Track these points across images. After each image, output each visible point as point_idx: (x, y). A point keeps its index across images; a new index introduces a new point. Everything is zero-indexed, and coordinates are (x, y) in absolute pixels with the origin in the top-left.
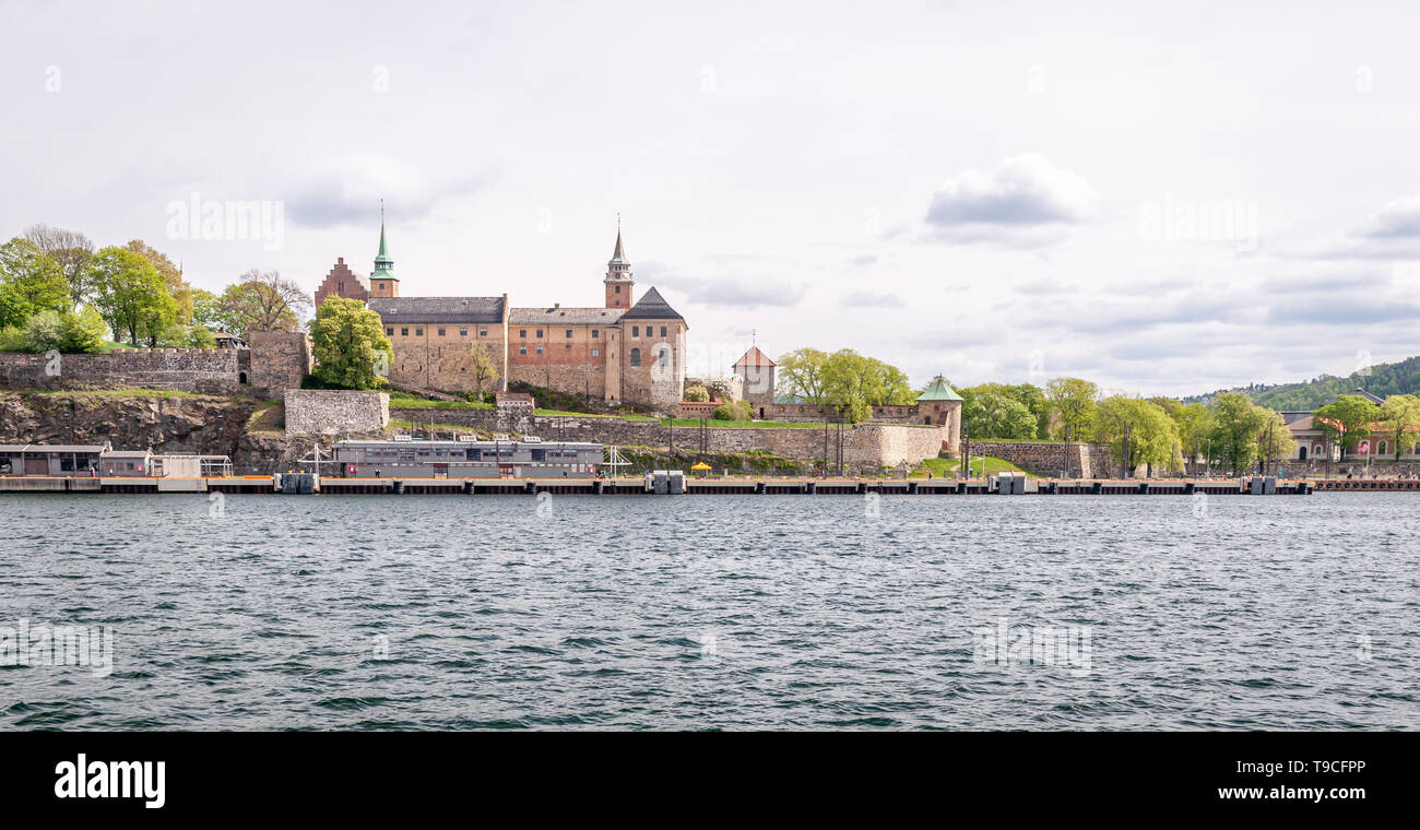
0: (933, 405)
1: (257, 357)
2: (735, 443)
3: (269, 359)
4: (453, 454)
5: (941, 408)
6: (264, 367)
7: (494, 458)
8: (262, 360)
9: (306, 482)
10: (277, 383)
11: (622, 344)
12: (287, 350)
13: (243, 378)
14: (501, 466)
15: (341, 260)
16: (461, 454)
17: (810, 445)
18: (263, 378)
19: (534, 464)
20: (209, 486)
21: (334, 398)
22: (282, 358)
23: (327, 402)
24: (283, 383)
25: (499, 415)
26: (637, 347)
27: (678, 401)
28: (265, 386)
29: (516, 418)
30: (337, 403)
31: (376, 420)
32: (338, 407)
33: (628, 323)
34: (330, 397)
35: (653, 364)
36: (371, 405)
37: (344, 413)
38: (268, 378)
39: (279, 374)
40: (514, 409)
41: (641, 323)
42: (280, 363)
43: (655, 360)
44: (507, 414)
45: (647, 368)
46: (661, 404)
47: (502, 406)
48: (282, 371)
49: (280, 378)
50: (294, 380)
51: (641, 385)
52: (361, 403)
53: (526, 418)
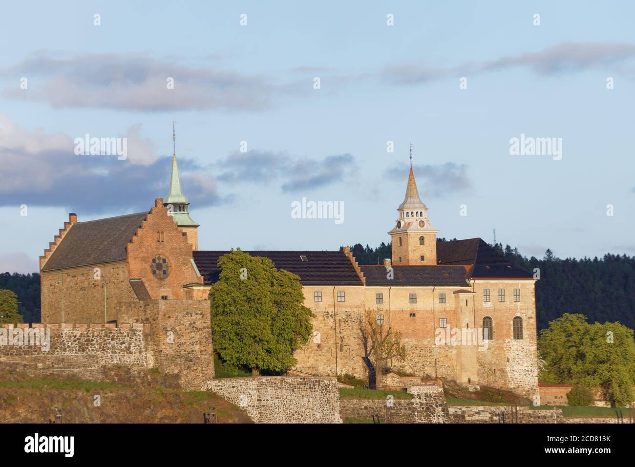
6: (174, 347)
11: (474, 312)
12: (198, 324)
18: (173, 360)
21: (301, 386)
22: (193, 334)
23: (295, 390)
24: (195, 368)
25: (415, 406)
26: (489, 315)
27: (536, 384)
28: (176, 372)
29: (432, 409)
30: (304, 393)
31: (336, 414)
32: (305, 399)
33: (479, 284)
34: (298, 384)
35: (508, 336)
36: (332, 395)
37: (311, 406)
38: (178, 361)
39: (189, 355)
40: (427, 396)
41: (492, 284)
42: (191, 341)
43: (509, 332)
44: (422, 404)
45: (501, 341)
46: (518, 387)
47: (416, 393)
48: (193, 351)
49: (191, 361)
50: (208, 364)
51: (495, 364)
52: (323, 392)
53: (440, 409)
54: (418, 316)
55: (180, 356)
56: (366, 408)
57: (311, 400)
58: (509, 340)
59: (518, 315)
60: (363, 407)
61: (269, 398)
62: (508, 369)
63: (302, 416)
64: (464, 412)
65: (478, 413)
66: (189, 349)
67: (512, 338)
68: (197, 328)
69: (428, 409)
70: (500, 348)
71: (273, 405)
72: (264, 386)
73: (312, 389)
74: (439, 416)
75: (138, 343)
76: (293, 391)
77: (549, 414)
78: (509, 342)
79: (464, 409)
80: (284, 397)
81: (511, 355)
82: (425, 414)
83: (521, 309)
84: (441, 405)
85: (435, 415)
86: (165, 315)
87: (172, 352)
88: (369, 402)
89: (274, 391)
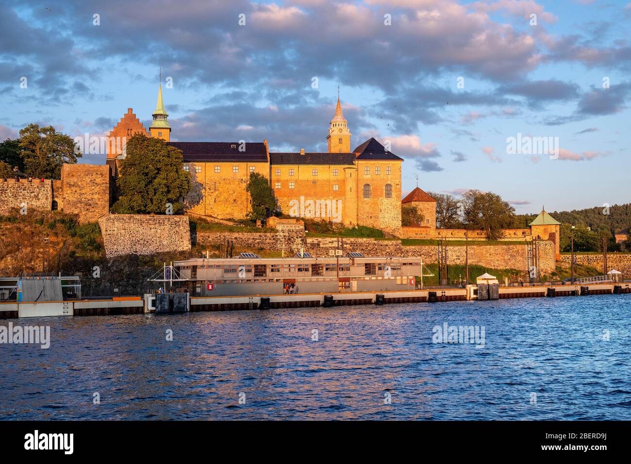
0: (542, 228)
1: (70, 186)
2: (455, 258)
3: (81, 188)
4: (299, 270)
5: (549, 230)
6: (76, 195)
7: (335, 273)
8: (74, 189)
9: (180, 302)
10: (87, 210)
11: (358, 181)
12: (98, 181)
13: (54, 205)
14: (341, 280)
15: (130, 110)
16: (307, 270)
17: (506, 257)
18: (75, 204)
19: (367, 278)
20: (74, 310)
21: (150, 222)
22: (93, 187)
23: (144, 224)
24: (93, 210)
25: (279, 237)
26: (368, 183)
27: (400, 225)
28: (76, 212)
29: (292, 239)
30: (152, 226)
31: (185, 241)
32: (153, 230)
33: (362, 164)
34: (146, 220)
35: (381, 196)
36: (181, 228)
37: (158, 235)
38: (79, 205)
39: (89, 201)
40: (290, 231)
41: (371, 164)
42: (91, 192)
43: (382, 193)
44: (285, 236)
45: (376, 199)
46: (387, 227)
47: (280, 229)
48: (92, 199)
49: (90, 205)
50: (104, 207)
51: (371, 213)
52: (173, 225)
53: (300, 239)
54: (318, 183)
55: (81, 202)
56: (236, 238)
57: (159, 231)
58: (382, 198)
59: (389, 183)
60: (234, 238)
61: (116, 229)
62: (380, 216)
63: (148, 242)
64: (319, 242)
65: (332, 242)
66: (89, 197)
67: (384, 197)
68: (96, 184)
69: (289, 239)
70: (376, 204)
71: (119, 234)
72: (111, 221)
73: (161, 223)
74: (298, 244)
75: (45, 192)
76: (141, 224)
77: (391, 243)
78: (382, 200)
79: (320, 239)
80: (131, 229)
81: (383, 208)
82: (286, 243)
83: (391, 180)
84: (300, 237)
85: (295, 243)
86: (69, 174)
87: (75, 200)
88: (239, 235)
89: (121, 224)
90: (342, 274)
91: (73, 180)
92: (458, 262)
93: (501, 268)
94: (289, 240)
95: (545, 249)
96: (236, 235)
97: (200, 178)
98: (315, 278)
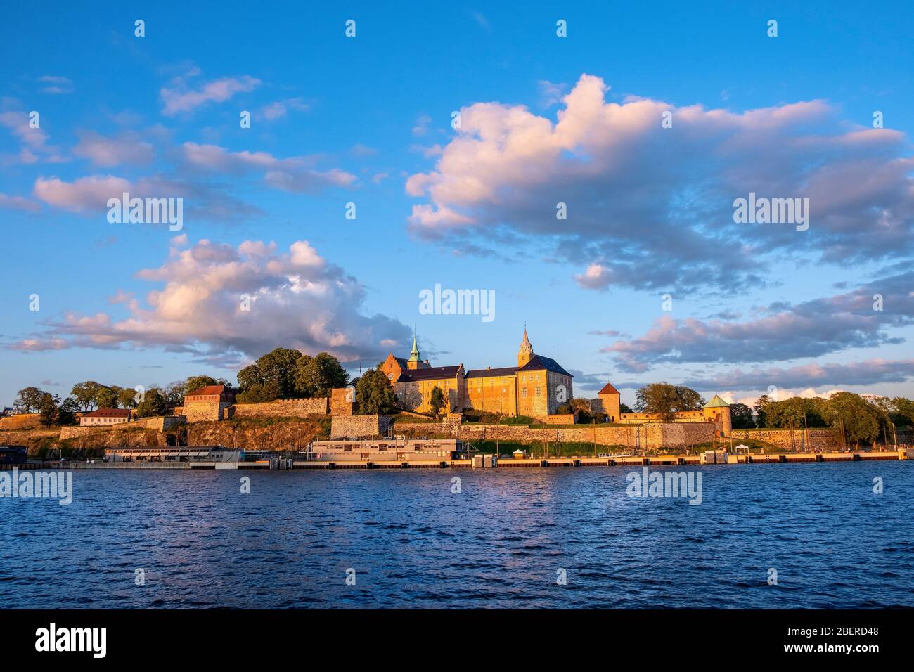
25: (443, 425)
26: (525, 387)
27: (547, 414)
31: (375, 430)
32: (357, 424)
33: (520, 374)
36: (373, 422)
37: (359, 427)
40: (451, 422)
41: (526, 373)
43: (534, 393)
44: (447, 425)
45: (530, 397)
46: (538, 416)
47: (445, 420)
50: (349, 411)
51: (527, 407)
52: (368, 421)
54: (494, 389)
55: (339, 409)
56: (417, 427)
57: (360, 424)
61: (337, 424)
62: (533, 408)
63: (353, 430)
64: (469, 428)
66: (344, 407)
67: (536, 395)
70: (530, 400)
71: (338, 427)
72: (335, 419)
75: (324, 404)
77: (520, 428)
78: (534, 397)
80: (345, 423)
81: (535, 402)
83: (540, 383)
84: (457, 425)
86: (334, 394)
87: (337, 408)
88: (419, 424)
89: (340, 421)
90: (399, 450)
91: (336, 398)
92: (573, 440)
93: (611, 444)
94: (450, 427)
95: (653, 429)
96: (417, 425)
97: (420, 390)
98: (381, 452)
